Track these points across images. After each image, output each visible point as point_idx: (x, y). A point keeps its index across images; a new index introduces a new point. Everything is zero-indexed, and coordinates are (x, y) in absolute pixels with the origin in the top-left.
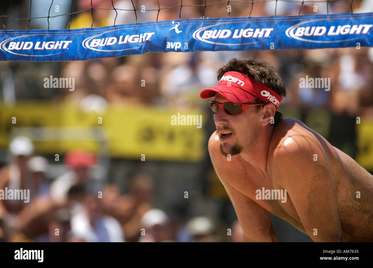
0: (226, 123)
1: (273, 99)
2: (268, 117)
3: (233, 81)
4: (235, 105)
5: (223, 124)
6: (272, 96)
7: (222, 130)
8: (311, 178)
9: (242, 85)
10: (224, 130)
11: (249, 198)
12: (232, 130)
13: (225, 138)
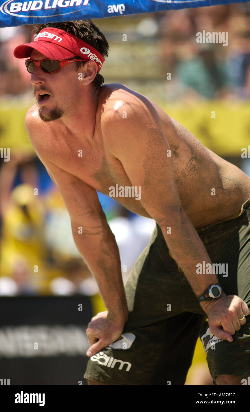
0: (43, 82)
1: (94, 57)
2: (89, 76)
3: (49, 38)
4: (52, 61)
5: (40, 84)
6: (93, 55)
7: (39, 90)
8: (146, 143)
9: (59, 41)
10: (41, 91)
11: (75, 177)
12: (50, 91)
13: (43, 101)
